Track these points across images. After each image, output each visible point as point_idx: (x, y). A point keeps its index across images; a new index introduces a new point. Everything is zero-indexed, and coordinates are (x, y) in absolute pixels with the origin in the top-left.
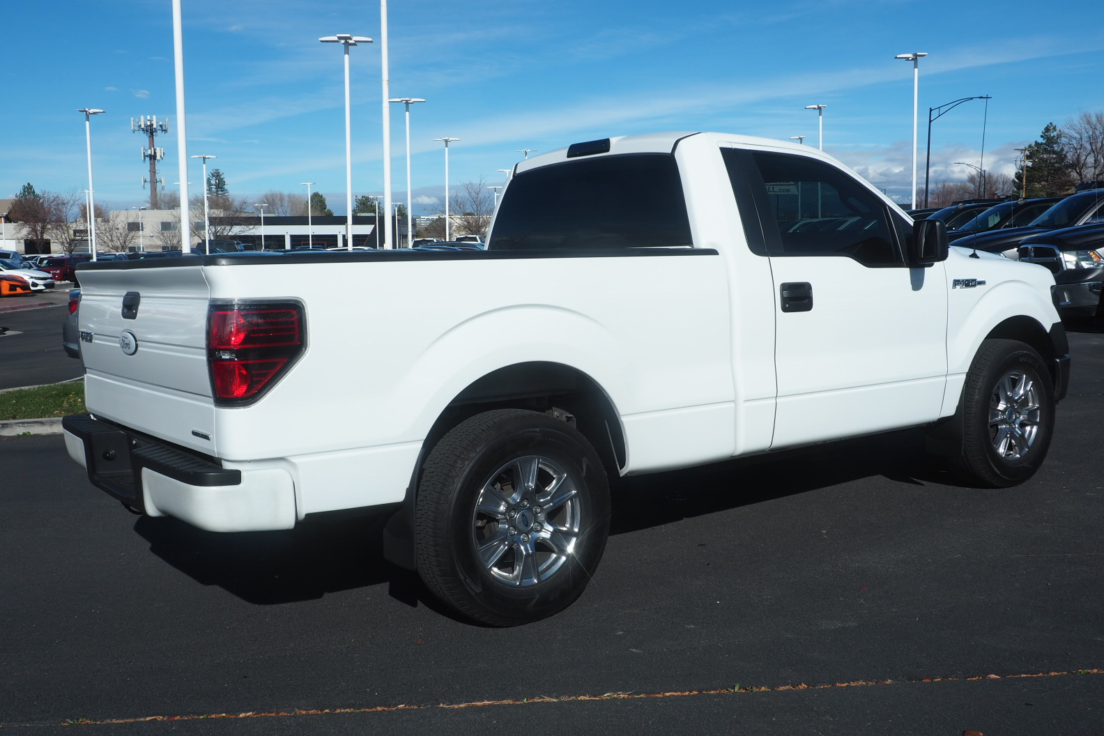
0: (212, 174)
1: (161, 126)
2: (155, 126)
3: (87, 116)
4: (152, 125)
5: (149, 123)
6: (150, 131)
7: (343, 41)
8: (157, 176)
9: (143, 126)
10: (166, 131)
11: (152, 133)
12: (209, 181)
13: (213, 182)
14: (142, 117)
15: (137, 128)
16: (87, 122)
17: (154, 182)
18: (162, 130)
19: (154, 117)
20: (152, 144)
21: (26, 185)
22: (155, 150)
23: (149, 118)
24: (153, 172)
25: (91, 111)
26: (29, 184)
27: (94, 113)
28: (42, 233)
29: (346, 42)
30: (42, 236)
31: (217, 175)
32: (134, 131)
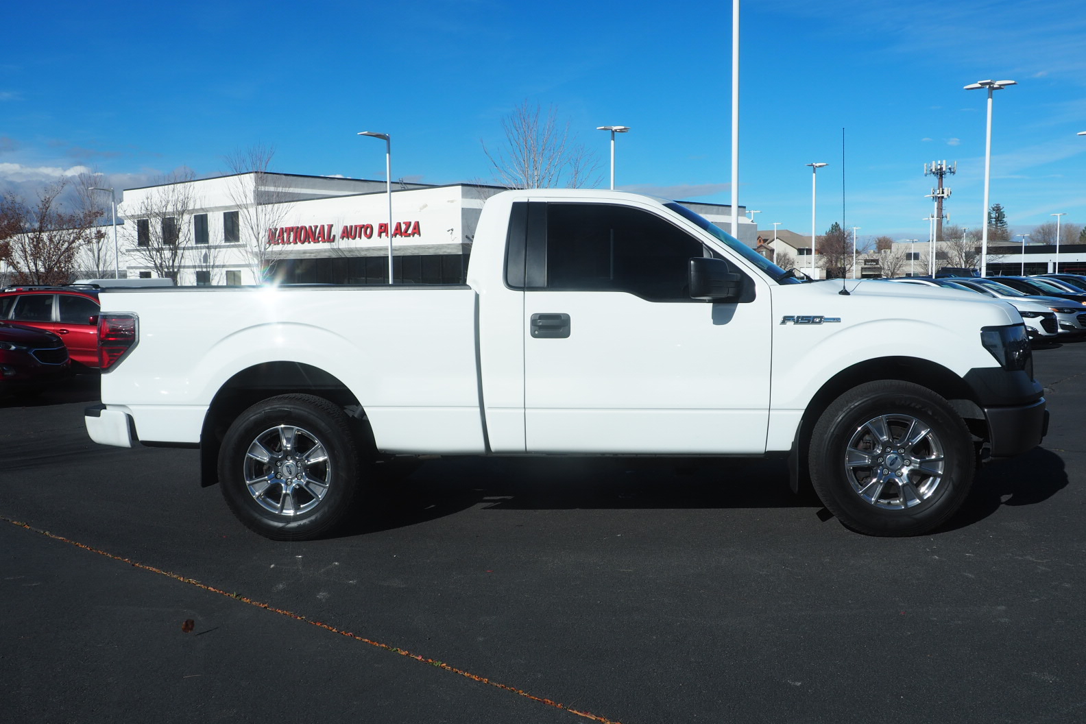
0: (994, 210)
1: (950, 169)
2: (944, 169)
3: (814, 169)
4: (941, 169)
5: (939, 167)
6: (940, 174)
7: (987, 87)
8: (943, 212)
9: (934, 170)
10: (954, 173)
11: (941, 176)
12: (989, 214)
13: (993, 216)
14: (934, 162)
15: (929, 172)
16: (814, 174)
17: (941, 217)
18: (951, 172)
19: (944, 162)
20: (941, 185)
21: (834, 224)
22: (943, 190)
23: (939, 162)
24: (940, 209)
25: (818, 165)
26: (836, 223)
27: (820, 166)
29: (990, 87)
30: (836, 265)
31: (997, 209)
32: (926, 175)
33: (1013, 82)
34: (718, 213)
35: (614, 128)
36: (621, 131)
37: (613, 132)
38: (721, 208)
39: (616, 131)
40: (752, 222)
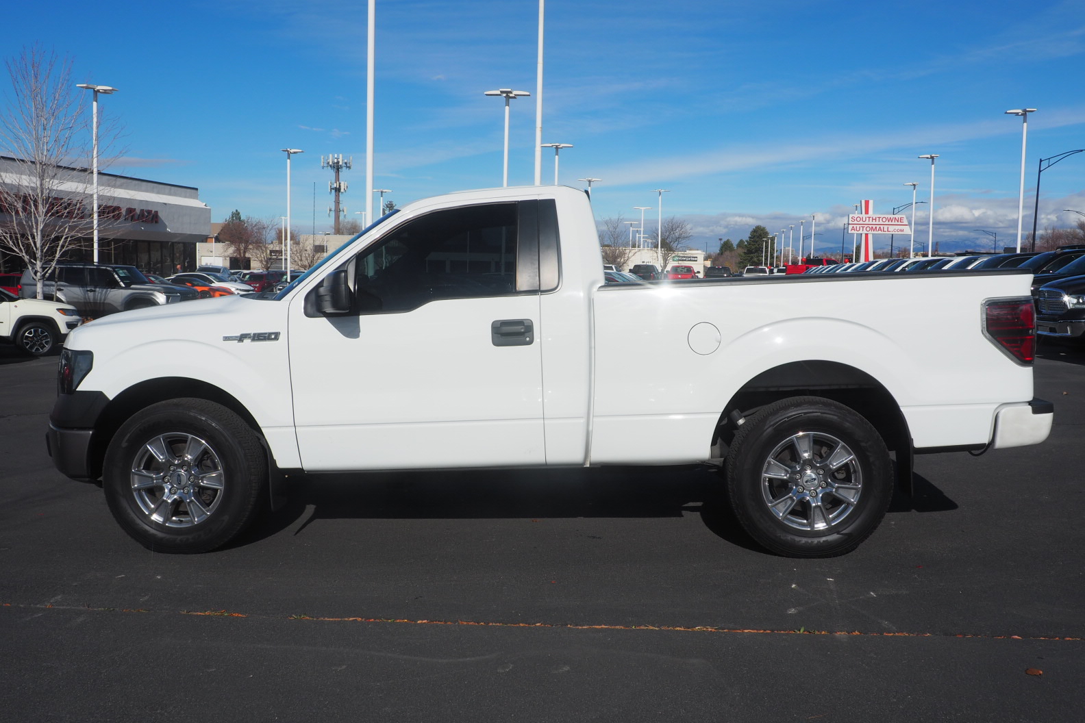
0: (387, 207)
1: (346, 163)
2: (340, 163)
3: (289, 155)
4: (338, 162)
5: (336, 161)
6: (337, 167)
7: (504, 95)
8: (341, 205)
9: (331, 163)
10: (349, 167)
11: (338, 170)
13: (387, 213)
14: (331, 156)
15: (325, 165)
16: (288, 160)
17: (338, 211)
18: (347, 167)
19: (341, 156)
20: (337, 179)
22: (340, 183)
23: (336, 156)
24: (337, 202)
25: (292, 151)
26: (237, 211)
27: (295, 153)
28: (245, 252)
29: (507, 95)
30: (244, 255)
31: (390, 207)
32: (323, 167)
33: (528, 93)
34: (170, 194)
35: (99, 88)
36: (105, 92)
37: (96, 92)
38: (173, 188)
39: (98, 91)
40: (205, 206)
